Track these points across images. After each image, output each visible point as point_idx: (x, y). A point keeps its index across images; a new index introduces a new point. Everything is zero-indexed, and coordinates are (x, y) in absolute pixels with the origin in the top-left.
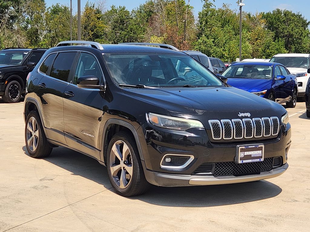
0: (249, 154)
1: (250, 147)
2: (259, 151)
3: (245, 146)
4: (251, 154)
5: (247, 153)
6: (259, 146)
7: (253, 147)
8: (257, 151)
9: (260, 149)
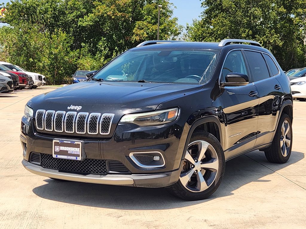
0: (65, 150)
1: (66, 142)
2: (77, 148)
3: (60, 140)
4: (67, 150)
5: (62, 148)
6: (76, 143)
7: (68, 142)
8: (75, 148)
9: (77, 146)
